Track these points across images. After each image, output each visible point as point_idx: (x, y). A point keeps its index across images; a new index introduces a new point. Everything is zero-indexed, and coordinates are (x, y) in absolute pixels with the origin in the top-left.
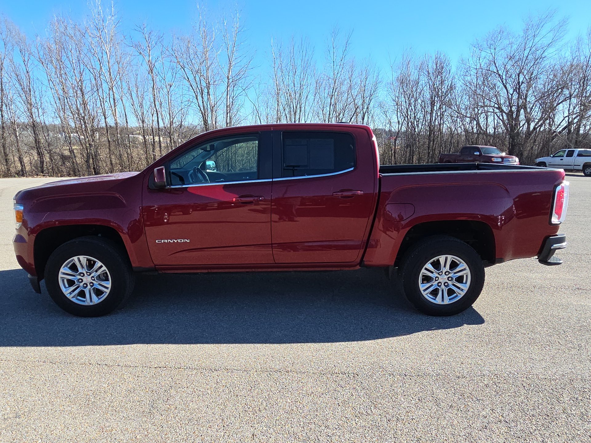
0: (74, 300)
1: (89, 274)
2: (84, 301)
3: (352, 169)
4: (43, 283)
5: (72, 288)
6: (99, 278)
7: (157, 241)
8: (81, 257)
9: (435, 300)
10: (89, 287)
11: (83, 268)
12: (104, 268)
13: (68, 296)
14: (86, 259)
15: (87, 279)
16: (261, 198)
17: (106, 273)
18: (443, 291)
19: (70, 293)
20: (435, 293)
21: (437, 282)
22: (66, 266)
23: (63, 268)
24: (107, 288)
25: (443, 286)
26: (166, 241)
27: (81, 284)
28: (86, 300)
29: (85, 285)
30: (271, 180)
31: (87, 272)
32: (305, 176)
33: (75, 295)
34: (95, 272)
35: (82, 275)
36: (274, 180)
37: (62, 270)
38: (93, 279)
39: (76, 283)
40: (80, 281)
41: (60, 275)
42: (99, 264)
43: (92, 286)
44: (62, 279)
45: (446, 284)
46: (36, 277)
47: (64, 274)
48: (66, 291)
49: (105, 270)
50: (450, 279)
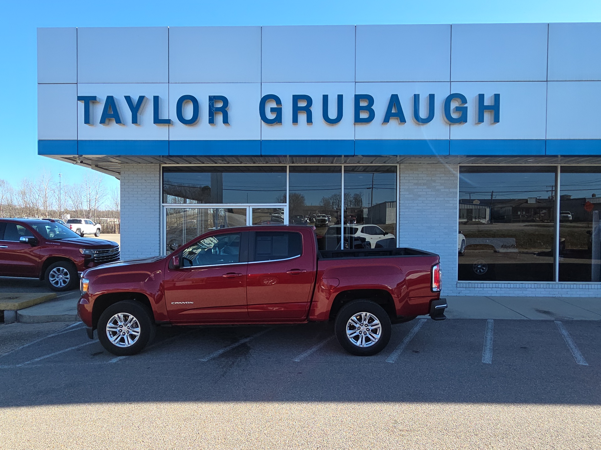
0: (117, 345)
1: (125, 325)
2: (124, 345)
3: (299, 256)
4: (96, 332)
5: (115, 337)
6: (132, 326)
7: (172, 303)
8: (119, 314)
9: (356, 343)
10: (126, 334)
11: (121, 322)
12: (135, 319)
13: (113, 343)
14: (123, 315)
15: (125, 329)
16: (240, 275)
17: (137, 322)
18: (362, 337)
19: (115, 341)
20: (357, 338)
21: (359, 330)
22: (111, 322)
23: (109, 323)
24: (138, 332)
25: (363, 334)
26: (178, 303)
27: (121, 333)
28: (126, 344)
29: (124, 333)
30: (247, 263)
31: (124, 324)
32: (269, 260)
33: (118, 341)
34: (129, 323)
35: (121, 326)
36: (249, 263)
37: (108, 325)
38: (128, 328)
39: (118, 333)
40: (120, 331)
41: (107, 329)
42: (131, 316)
43: (128, 333)
44: (108, 332)
45: (365, 333)
46: (92, 328)
47: (110, 328)
48: (112, 339)
49: (135, 320)
50: (368, 329)
